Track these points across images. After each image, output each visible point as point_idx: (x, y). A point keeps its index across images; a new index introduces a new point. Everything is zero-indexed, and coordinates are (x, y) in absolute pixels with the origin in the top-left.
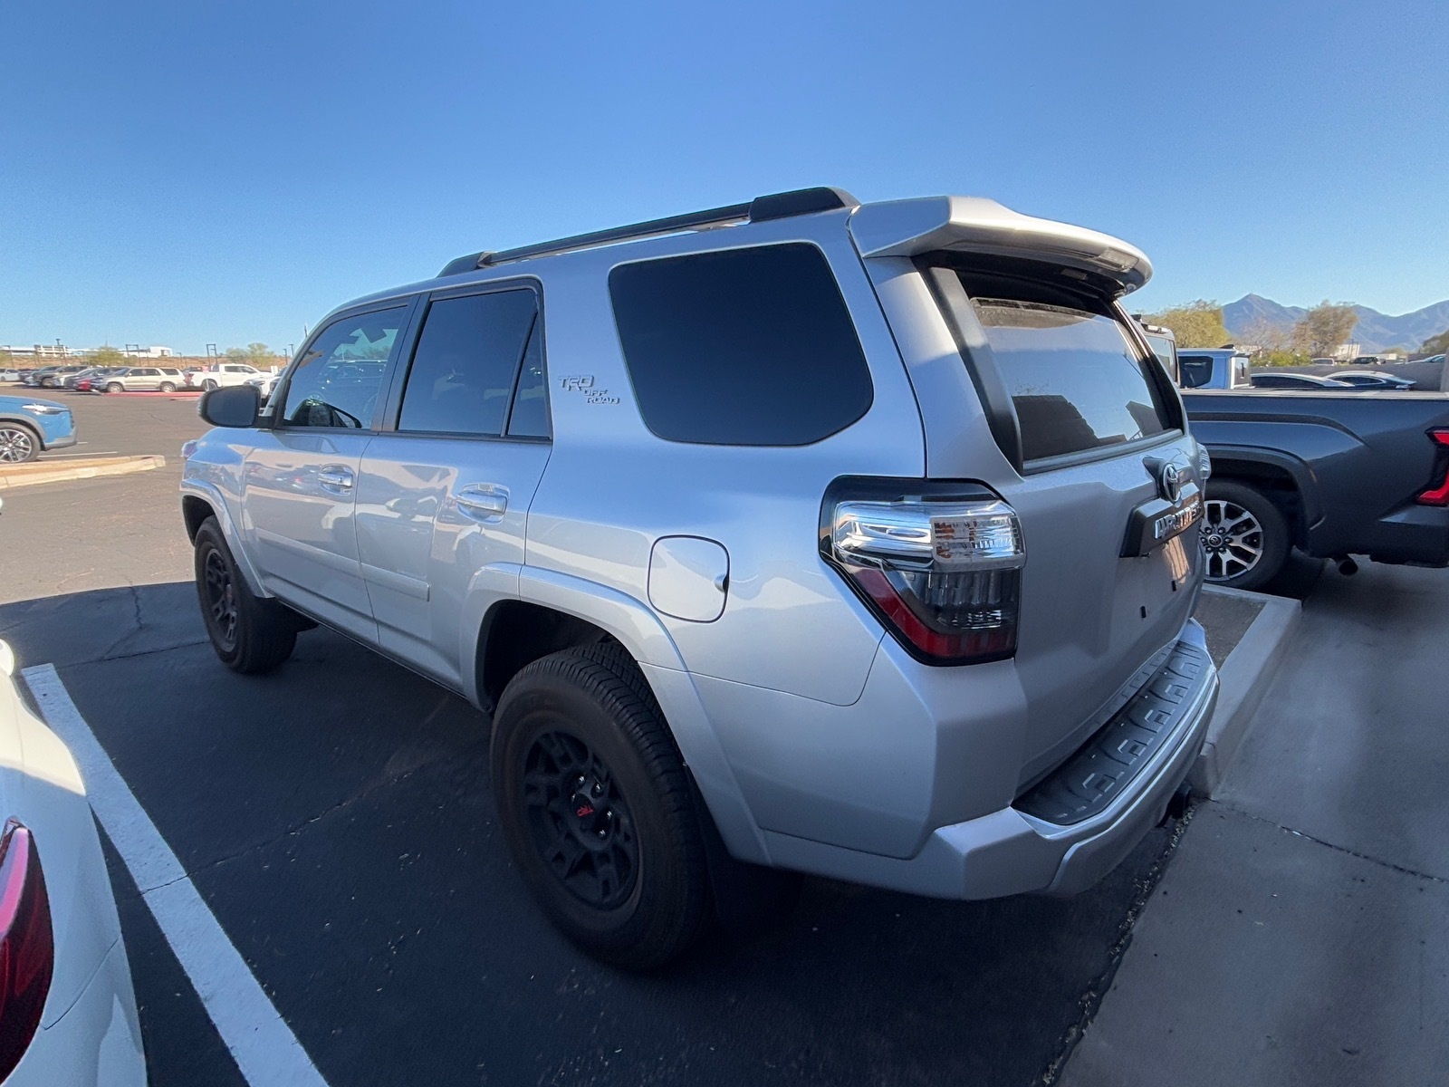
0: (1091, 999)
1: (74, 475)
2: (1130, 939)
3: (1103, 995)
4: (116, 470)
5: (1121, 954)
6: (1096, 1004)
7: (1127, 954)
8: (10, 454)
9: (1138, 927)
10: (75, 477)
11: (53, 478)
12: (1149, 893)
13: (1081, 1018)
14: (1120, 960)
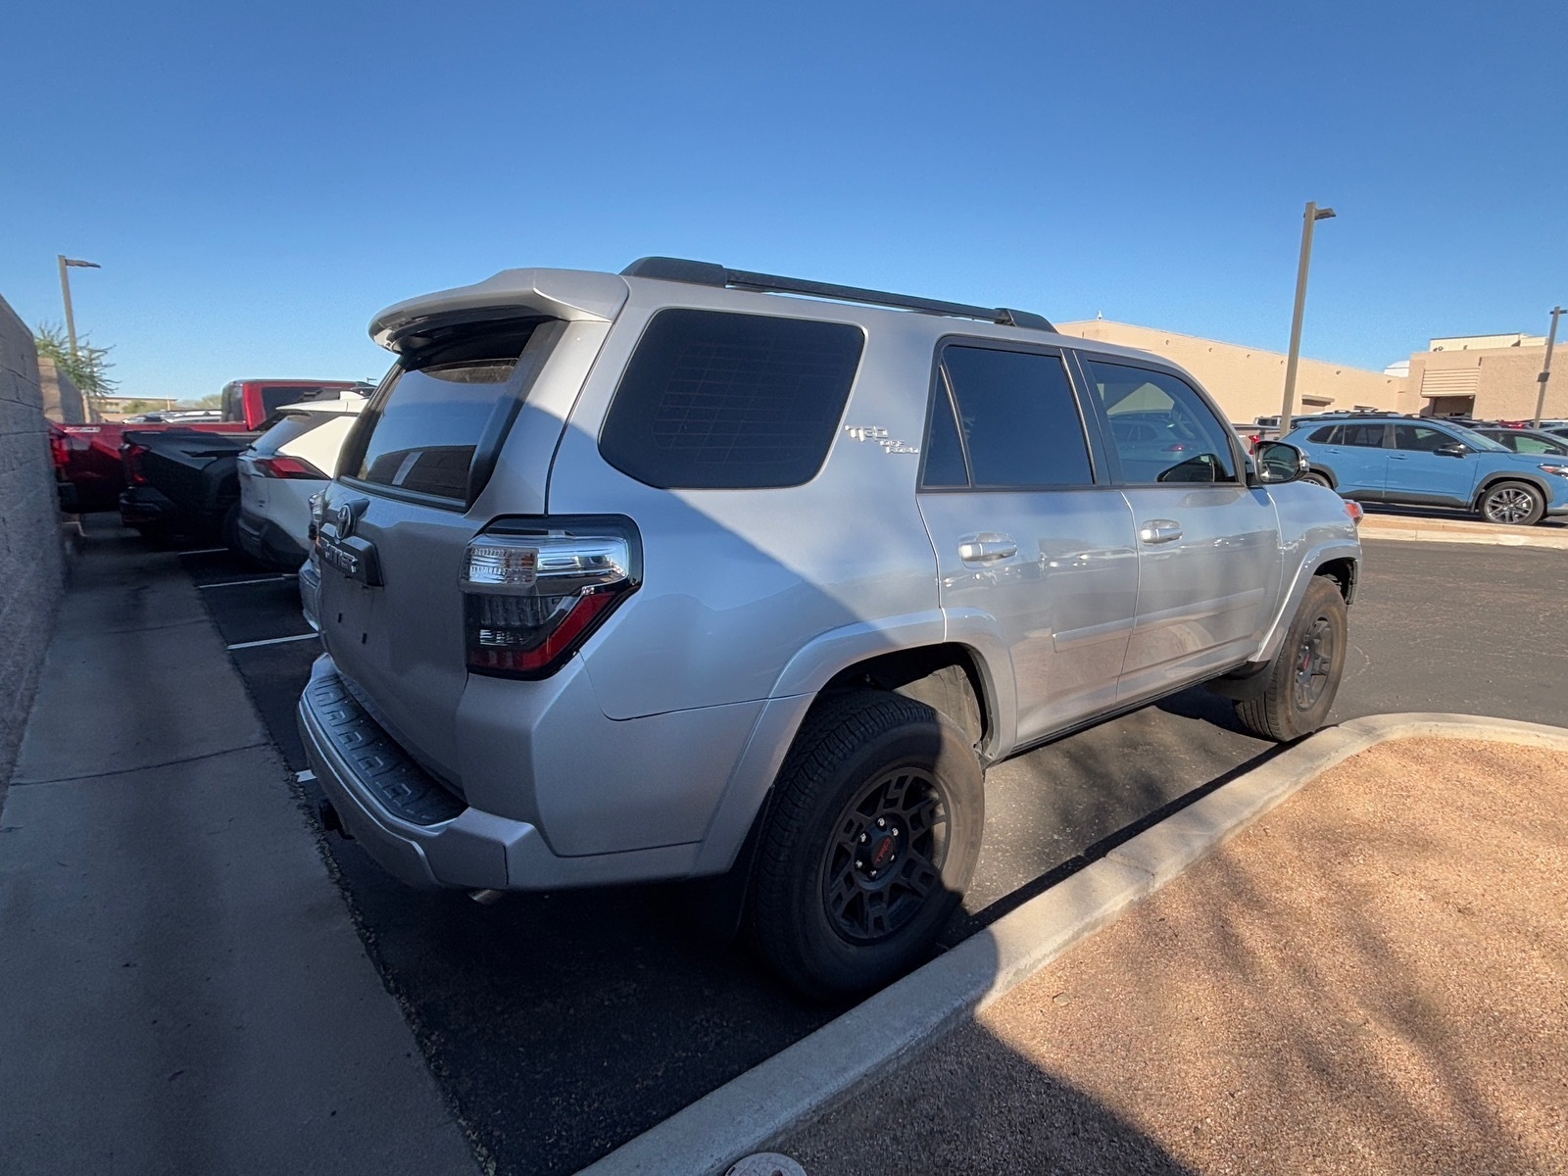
0: (369, 938)
1: (1495, 540)
2: (389, 991)
3: (366, 946)
4: (1558, 543)
5: (384, 977)
6: (365, 940)
7: (380, 980)
8: (1507, 514)
9: (395, 1006)
10: (1495, 543)
11: (1468, 539)
12: (420, 1043)
13: (363, 926)
14: (379, 972)
